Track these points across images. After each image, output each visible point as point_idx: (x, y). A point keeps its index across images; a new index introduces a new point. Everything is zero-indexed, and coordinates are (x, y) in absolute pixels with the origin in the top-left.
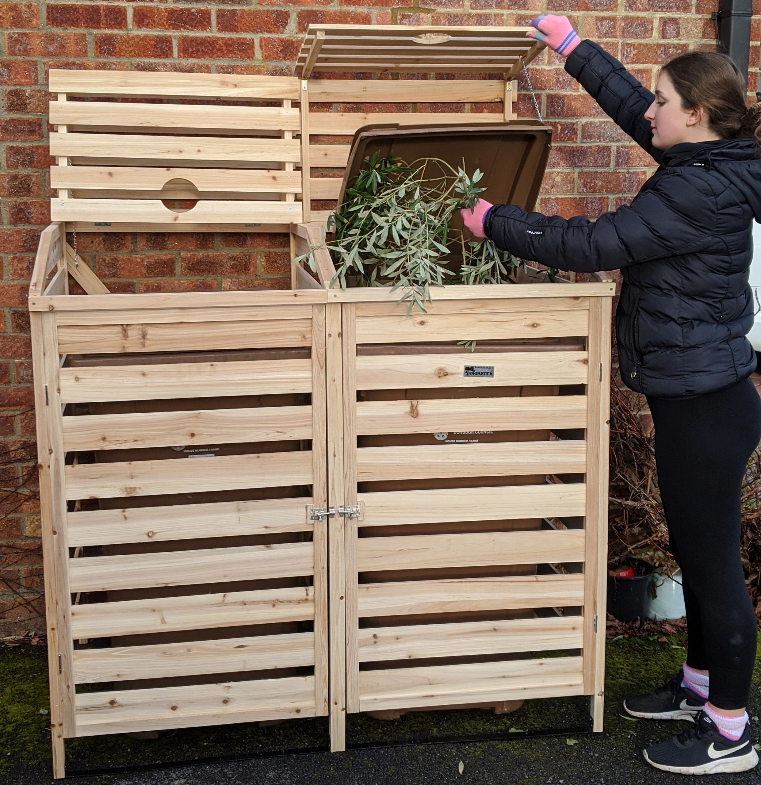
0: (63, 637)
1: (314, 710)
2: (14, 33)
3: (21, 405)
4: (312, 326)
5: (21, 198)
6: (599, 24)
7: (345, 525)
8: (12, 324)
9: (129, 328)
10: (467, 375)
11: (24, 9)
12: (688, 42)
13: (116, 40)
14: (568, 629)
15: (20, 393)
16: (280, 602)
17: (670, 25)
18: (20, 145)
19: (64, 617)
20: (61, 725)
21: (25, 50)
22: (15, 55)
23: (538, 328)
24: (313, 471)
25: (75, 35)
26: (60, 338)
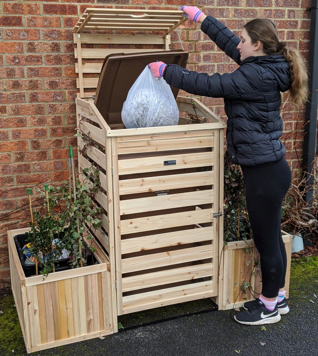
2: (30, 17)
3: (35, 182)
5: (34, 91)
6: (265, 12)
8: (31, 146)
11: (33, 6)
12: (298, 20)
13: (73, 20)
15: (35, 177)
17: (292, 13)
18: (33, 67)
21: (34, 24)
22: (30, 27)
25: (56, 18)
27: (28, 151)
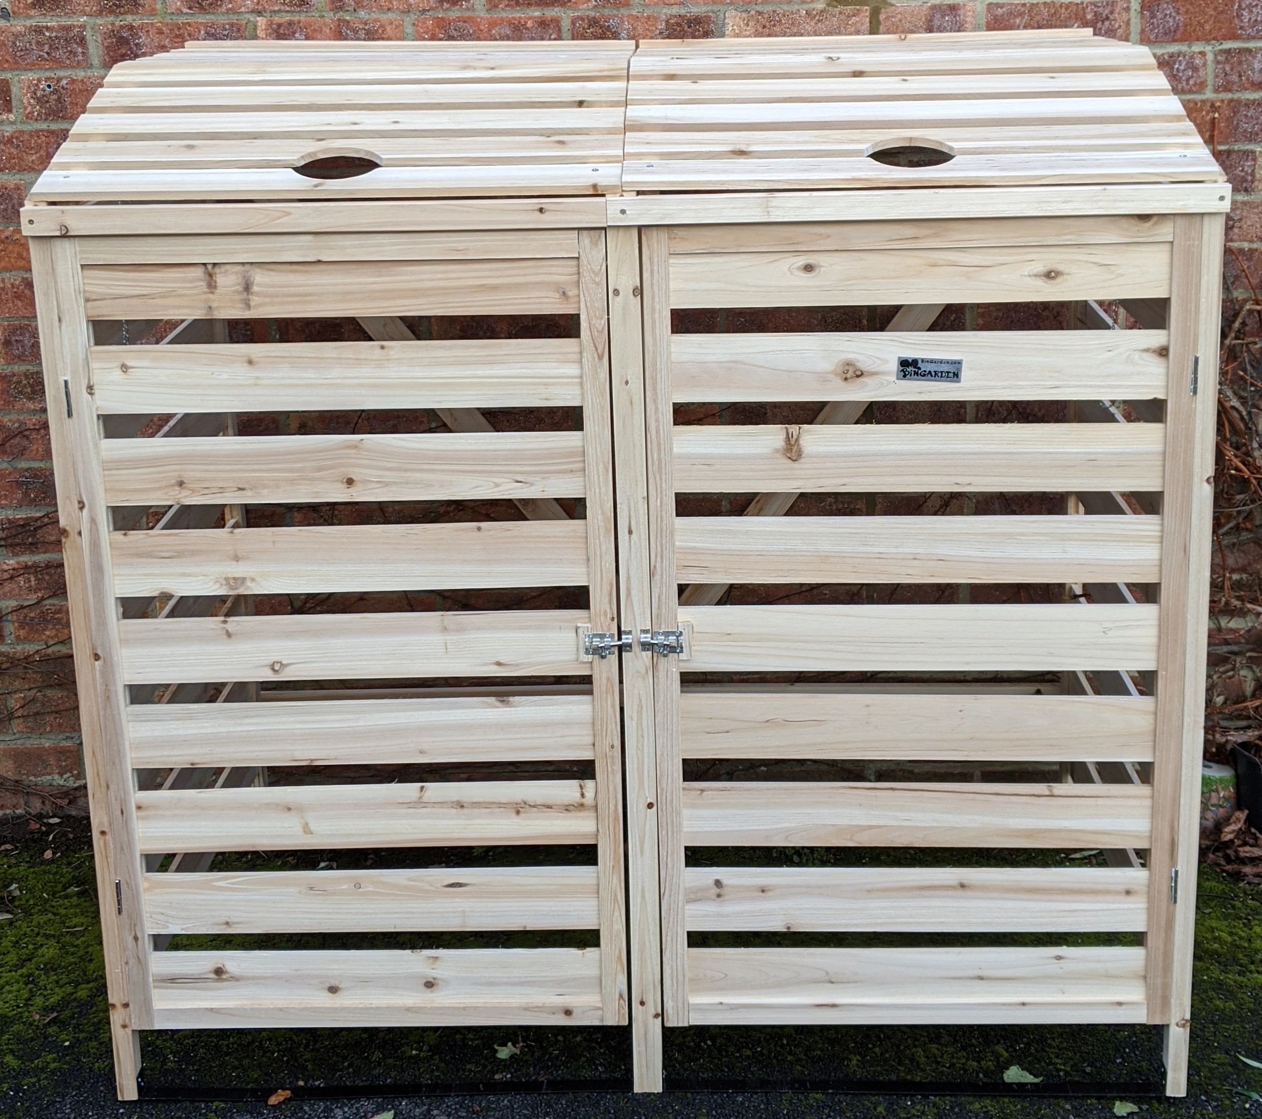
0: (122, 849)
1: (600, 1012)
4: (579, 273)
7: (654, 667)
9: (217, 270)
10: (905, 376)
14: (1117, 893)
16: (530, 806)
19: (122, 812)
20: (126, 1005)
23: (1059, 280)
24: (588, 560)
26: (87, 288)
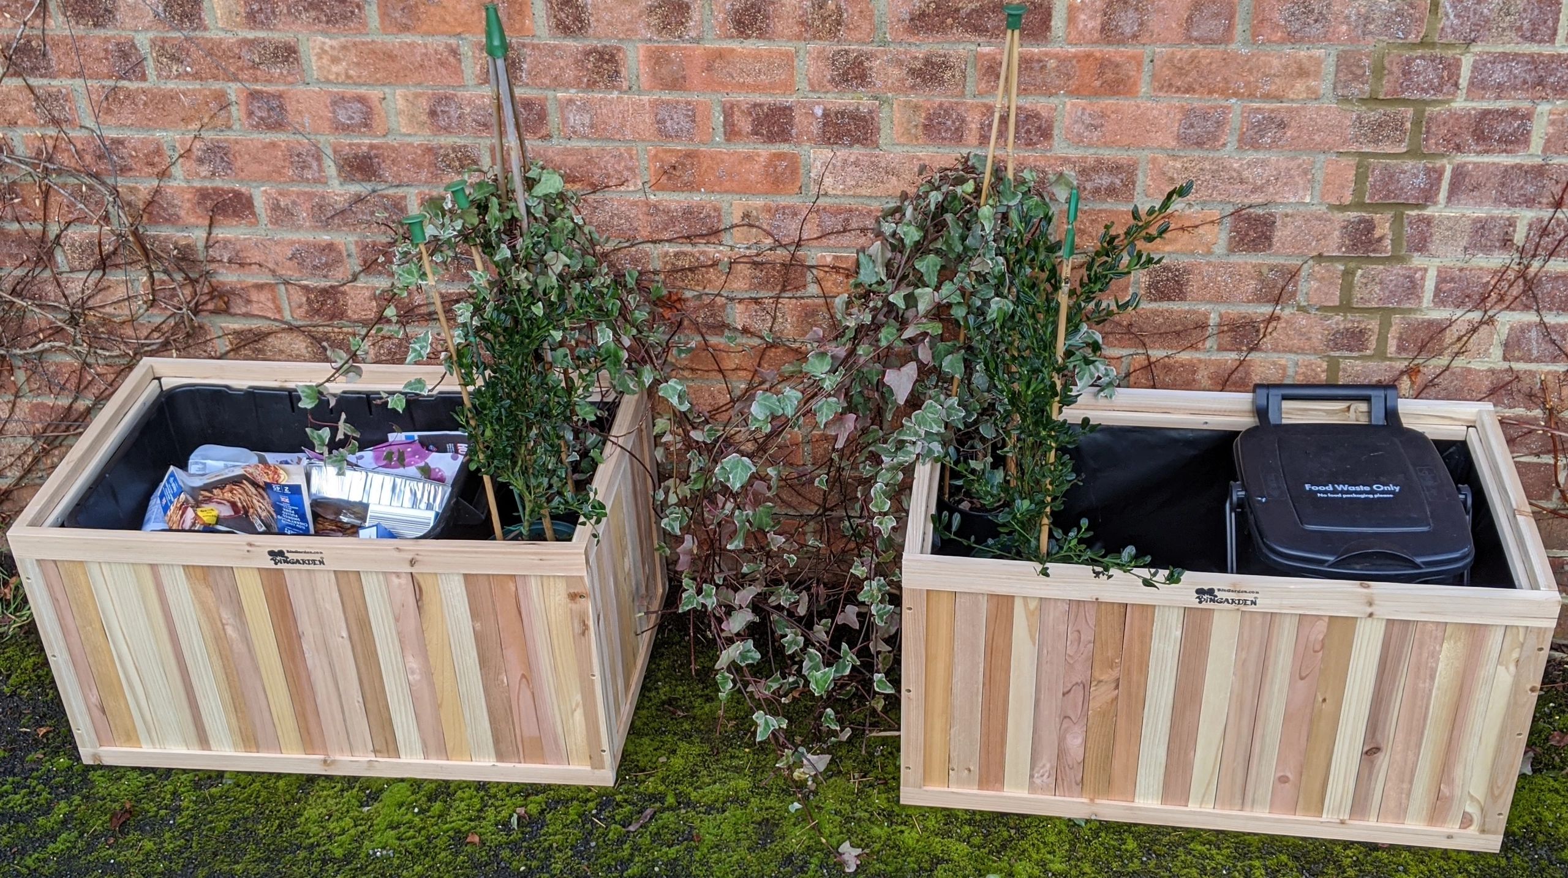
27: (536, 41)
